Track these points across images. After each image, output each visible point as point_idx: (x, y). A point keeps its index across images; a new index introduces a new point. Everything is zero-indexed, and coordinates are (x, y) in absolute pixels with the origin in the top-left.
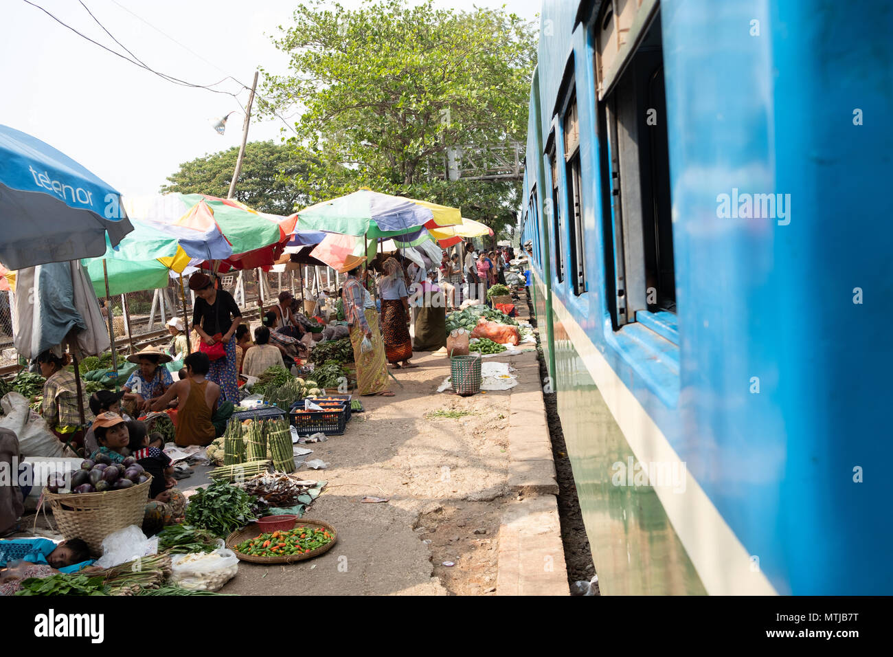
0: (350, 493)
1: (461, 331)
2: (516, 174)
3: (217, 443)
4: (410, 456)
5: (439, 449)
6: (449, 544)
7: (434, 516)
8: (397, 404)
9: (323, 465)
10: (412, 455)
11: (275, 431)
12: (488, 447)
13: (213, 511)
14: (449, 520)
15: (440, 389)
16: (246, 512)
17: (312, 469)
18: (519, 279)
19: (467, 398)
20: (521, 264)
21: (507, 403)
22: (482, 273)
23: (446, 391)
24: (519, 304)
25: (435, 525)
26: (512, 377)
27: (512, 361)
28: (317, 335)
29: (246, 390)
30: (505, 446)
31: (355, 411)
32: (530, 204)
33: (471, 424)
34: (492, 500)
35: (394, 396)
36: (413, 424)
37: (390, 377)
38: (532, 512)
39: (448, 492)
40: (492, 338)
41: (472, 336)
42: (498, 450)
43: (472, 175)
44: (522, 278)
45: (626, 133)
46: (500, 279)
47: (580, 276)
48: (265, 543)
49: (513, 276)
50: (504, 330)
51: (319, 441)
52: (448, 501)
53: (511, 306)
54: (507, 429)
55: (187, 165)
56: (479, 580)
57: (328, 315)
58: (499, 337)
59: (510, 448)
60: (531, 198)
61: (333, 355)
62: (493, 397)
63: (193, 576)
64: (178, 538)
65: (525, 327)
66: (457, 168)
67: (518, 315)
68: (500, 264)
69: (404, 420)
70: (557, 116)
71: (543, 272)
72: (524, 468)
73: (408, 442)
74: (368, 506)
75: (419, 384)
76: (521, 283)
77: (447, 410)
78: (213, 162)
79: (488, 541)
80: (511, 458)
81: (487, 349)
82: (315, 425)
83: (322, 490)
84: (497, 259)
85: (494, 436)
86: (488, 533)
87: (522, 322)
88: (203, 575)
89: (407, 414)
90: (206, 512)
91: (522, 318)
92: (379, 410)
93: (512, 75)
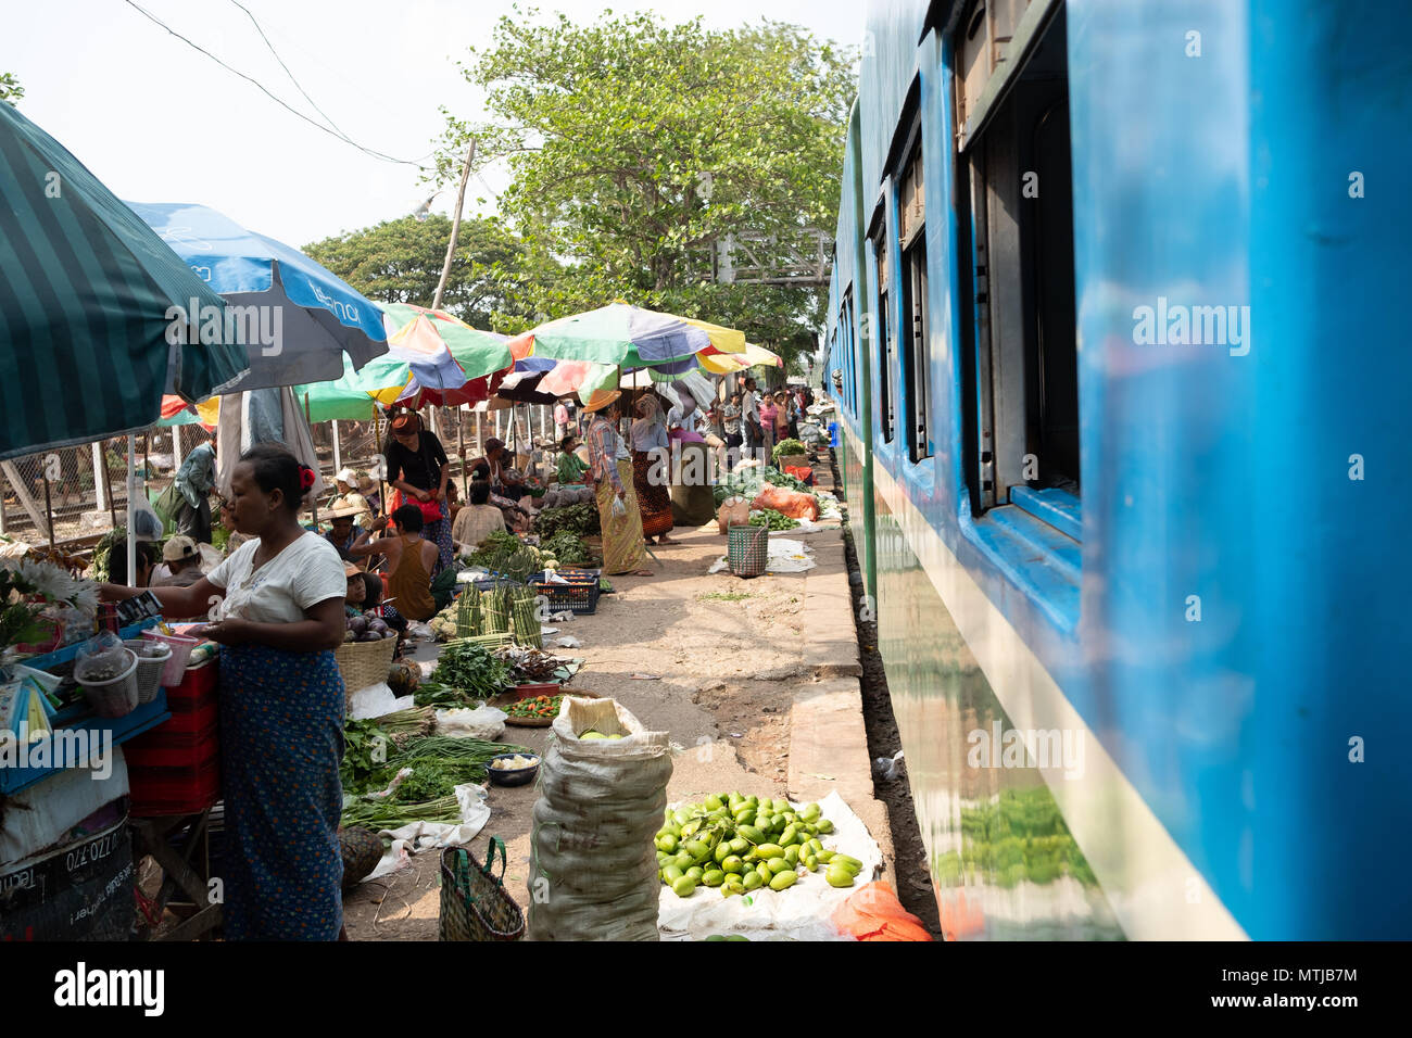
0: (613, 670)
1: (739, 499)
2: (820, 276)
3: (444, 615)
4: (681, 637)
5: (716, 631)
6: (735, 719)
7: (716, 693)
8: (658, 585)
9: (577, 643)
10: (685, 636)
11: (520, 598)
12: (777, 629)
13: (467, 673)
14: (733, 698)
15: (713, 569)
16: (503, 677)
17: (564, 647)
18: (819, 434)
19: (749, 581)
20: (824, 412)
21: (801, 587)
22: (766, 422)
23: (719, 572)
24: (819, 469)
25: (717, 702)
26: (808, 558)
27: (808, 538)
28: (538, 501)
29: (460, 561)
30: (798, 630)
31: (603, 592)
32: (841, 316)
33: (754, 608)
34: (783, 679)
35: (652, 575)
36: (682, 606)
37: (648, 554)
38: (830, 692)
39: (731, 670)
40: (782, 510)
41: (754, 507)
42: (790, 632)
43: (754, 276)
44: (824, 433)
45: (1001, 204)
46: (791, 431)
47: (920, 431)
48: (530, 706)
49: (811, 429)
50: (796, 500)
51: (565, 620)
52: (731, 680)
53: (807, 470)
54: (801, 613)
55: (313, 248)
56: (769, 748)
57: (546, 475)
58: (790, 509)
59: (805, 631)
60: (844, 306)
61: (565, 524)
62: (782, 579)
63: (462, 728)
64: (435, 695)
65: (826, 499)
66: (730, 266)
67: (817, 484)
68: (793, 410)
69: (670, 601)
70: (888, 178)
71: (860, 424)
72: (822, 650)
73: (678, 623)
74: (638, 682)
75: (684, 563)
76: (822, 442)
77: (723, 592)
78: (354, 245)
79: (779, 718)
80: (806, 641)
81: (773, 524)
82: (559, 601)
83: (580, 666)
84: (787, 403)
85: (786, 619)
86: (778, 710)
87: (822, 493)
88: (472, 728)
89: (670, 596)
90: (459, 674)
91: (823, 487)
92: (635, 591)
93: (818, 136)
